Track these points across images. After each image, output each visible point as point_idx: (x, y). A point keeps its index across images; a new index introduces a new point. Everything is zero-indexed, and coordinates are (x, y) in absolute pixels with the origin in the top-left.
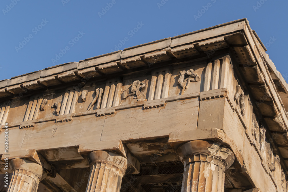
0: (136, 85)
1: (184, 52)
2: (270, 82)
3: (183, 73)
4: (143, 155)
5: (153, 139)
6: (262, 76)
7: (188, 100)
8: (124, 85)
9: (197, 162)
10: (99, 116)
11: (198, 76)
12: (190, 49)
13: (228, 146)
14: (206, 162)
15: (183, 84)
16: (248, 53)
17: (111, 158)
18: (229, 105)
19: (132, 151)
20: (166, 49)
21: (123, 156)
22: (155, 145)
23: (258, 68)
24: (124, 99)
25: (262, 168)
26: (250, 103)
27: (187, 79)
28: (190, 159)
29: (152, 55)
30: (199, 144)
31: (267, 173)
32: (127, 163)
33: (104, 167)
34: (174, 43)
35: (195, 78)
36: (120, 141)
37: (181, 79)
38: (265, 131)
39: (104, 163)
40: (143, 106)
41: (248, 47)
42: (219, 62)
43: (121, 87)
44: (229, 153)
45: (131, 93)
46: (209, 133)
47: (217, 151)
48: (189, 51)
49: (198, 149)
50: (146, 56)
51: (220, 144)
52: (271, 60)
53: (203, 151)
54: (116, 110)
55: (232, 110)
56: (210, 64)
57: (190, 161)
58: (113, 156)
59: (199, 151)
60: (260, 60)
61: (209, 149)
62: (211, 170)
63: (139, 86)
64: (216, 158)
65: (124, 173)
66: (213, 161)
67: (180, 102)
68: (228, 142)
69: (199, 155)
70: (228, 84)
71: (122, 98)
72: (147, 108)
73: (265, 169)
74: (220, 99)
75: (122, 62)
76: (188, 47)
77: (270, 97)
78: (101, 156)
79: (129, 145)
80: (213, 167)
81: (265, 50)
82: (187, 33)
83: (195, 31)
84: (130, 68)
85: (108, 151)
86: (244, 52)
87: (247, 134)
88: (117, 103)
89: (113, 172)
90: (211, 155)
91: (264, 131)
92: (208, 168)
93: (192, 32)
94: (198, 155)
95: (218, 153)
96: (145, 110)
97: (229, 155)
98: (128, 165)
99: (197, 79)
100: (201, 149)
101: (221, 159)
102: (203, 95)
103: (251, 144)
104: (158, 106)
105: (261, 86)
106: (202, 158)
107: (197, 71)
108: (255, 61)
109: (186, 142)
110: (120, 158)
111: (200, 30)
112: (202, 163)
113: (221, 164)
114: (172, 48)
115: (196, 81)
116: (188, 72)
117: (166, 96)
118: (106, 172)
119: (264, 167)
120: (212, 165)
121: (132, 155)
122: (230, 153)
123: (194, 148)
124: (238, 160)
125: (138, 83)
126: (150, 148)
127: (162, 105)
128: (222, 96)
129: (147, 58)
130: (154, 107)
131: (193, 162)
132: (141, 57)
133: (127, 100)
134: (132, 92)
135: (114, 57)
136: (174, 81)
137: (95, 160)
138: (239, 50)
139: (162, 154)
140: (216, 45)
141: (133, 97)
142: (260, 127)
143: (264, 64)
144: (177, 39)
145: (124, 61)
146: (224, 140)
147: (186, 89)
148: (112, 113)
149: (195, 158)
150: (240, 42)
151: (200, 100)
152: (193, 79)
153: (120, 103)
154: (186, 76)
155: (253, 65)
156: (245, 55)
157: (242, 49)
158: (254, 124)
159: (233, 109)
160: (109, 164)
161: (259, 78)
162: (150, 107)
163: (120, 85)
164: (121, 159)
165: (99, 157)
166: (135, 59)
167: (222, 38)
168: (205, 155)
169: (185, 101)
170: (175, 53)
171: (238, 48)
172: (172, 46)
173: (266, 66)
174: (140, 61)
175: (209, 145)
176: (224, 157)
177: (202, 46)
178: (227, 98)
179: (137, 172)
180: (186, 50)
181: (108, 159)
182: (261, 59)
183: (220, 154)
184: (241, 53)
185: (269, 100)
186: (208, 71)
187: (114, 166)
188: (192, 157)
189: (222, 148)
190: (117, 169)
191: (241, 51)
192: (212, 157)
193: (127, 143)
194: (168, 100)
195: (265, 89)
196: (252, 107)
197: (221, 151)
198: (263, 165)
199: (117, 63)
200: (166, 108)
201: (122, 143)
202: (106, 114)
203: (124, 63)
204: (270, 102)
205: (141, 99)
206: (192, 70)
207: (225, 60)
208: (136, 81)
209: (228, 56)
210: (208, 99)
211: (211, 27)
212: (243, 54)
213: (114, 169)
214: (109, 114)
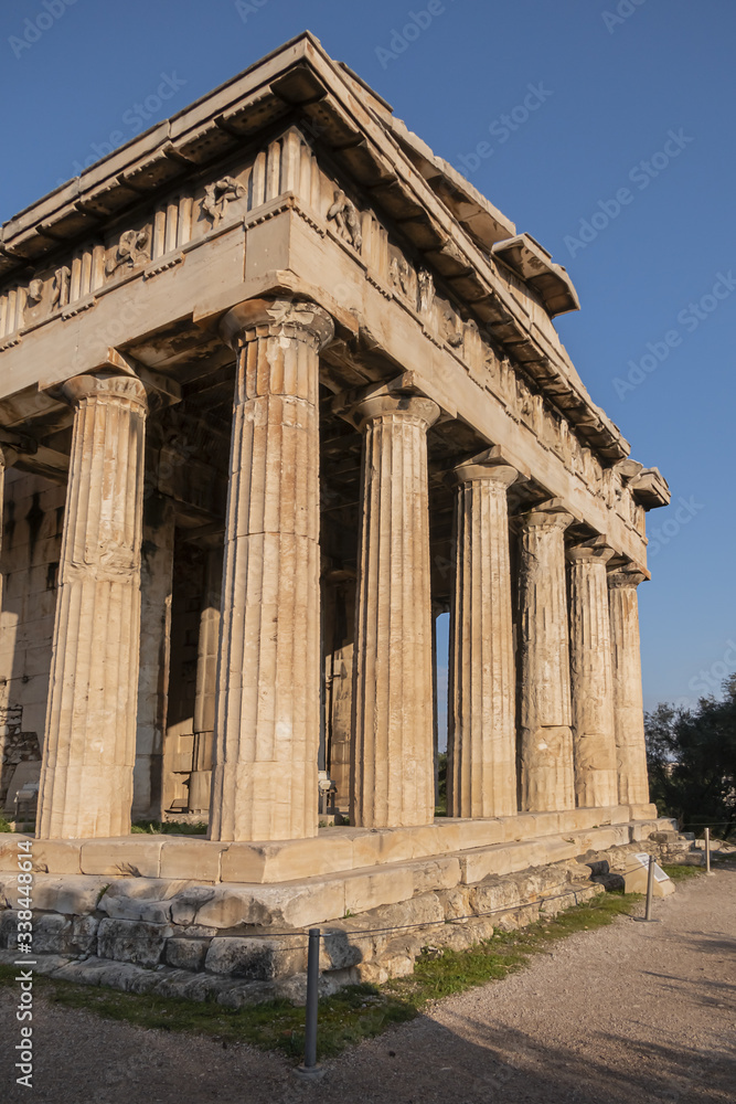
0: (126, 242)
1: (202, 143)
2: (412, 174)
3: (210, 189)
4: (174, 365)
5: (170, 327)
6: (385, 161)
7: (225, 237)
8: (107, 248)
9: (253, 341)
10: (68, 317)
11: (240, 185)
12: (210, 131)
13: (308, 299)
14: (269, 336)
15: (214, 210)
16: (334, 113)
17: (103, 384)
18: (300, 219)
19: (149, 364)
20: (163, 147)
21: (126, 374)
22: (183, 339)
23: (370, 145)
24: (110, 273)
25: (426, 339)
26: (379, 225)
27: (221, 199)
28: (240, 341)
29: (138, 166)
30: (248, 308)
31: (440, 348)
32: (142, 387)
33: (95, 403)
34: (177, 128)
35: (235, 191)
36: (109, 349)
37: (210, 201)
38: (431, 278)
39: (93, 396)
40: (142, 274)
41: (329, 97)
42: (277, 145)
43: (102, 253)
44: (314, 310)
45: (123, 259)
46: (262, 283)
47: (288, 313)
48: (211, 139)
49: (248, 318)
50: (126, 173)
51: (292, 298)
52: (412, 134)
53: (259, 319)
54: (97, 297)
55: (319, 236)
56: (262, 155)
57: (240, 343)
58: (107, 380)
59: (253, 321)
60: (371, 128)
61: (270, 313)
62: (281, 350)
63: (134, 241)
64: (289, 326)
65: (144, 405)
66: (282, 332)
67: (208, 245)
68: (305, 290)
69: (254, 328)
70: (298, 184)
71: (108, 274)
72: (151, 276)
73: (433, 341)
74: (282, 216)
75: (83, 199)
76: (203, 129)
77: (417, 206)
78: (82, 385)
79: (133, 352)
80: (285, 343)
81: (390, 110)
82: (198, 100)
83: (213, 91)
84: (111, 209)
85: (92, 372)
86: (326, 114)
87: (370, 280)
88: (100, 283)
89: (114, 407)
90: (278, 323)
91: (427, 278)
92: (274, 346)
93: (207, 95)
94: (252, 329)
95: (291, 316)
96: (149, 280)
97: (316, 316)
98: (147, 389)
99: (239, 193)
100: (254, 316)
101: (298, 325)
102: (251, 218)
103: (388, 298)
104: (171, 265)
105: (390, 184)
106: (260, 333)
107: (239, 177)
108: (357, 130)
109: (224, 313)
110: (123, 379)
111: (222, 84)
112: (261, 342)
113: (302, 335)
114: (174, 140)
115: (238, 198)
116: (219, 183)
117: (185, 240)
118: (100, 411)
119: (429, 337)
120: (282, 339)
121: (152, 370)
122: (317, 311)
123: (241, 318)
124: (342, 323)
125: (131, 236)
126: (178, 347)
127: (178, 262)
128: (285, 209)
129: (131, 176)
130: (164, 269)
131: (246, 344)
132: (118, 178)
133: (117, 273)
134: (122, 257)
135: (67, 194)
136: (198, 211)
137: (74, 396)
138: (313, 109)
139: (207, 353)
140: (261, 111)
141: (128, 264)
142: (418, 272)
143: (387, 137)
144: (181, 119)
145: (88, 197)
146: (295, 288)
147: (221, 218)
148: (91, 305)
149: (248, 336)
150: (311, 93)
151: (246, 230)
152: (232, 195)
153: (104, 283)
154: (219, 193)
155: (357, 140)
156: (331, 121)
157: (320, 108)
158: (395, 264)
159: (320, 232)
160: (104, 396)
161: (380, 167)
162: (157, 272)
163: (98, 249)
164: (125, 382)
165: (79, 388)
166: (106, 186)
167: (267, 89)
168: (264, 326)
169: (220, 240)
170: (183, 149)
171: (311, 106)
172: (172, 136)
173: (393, 140)
174: (118, 187)
175: (267, 305)
176: (306, 320)
177: (232, 117)
178: (297, 210)
179: (176, 400)
180: (202, 136)
181: (98, 387)
182: (377, 127)
183: (295, 317)
184: (321, 116)
185: (418, 213)
186: (258, 169)
187: (115, 397)
188: (243, 337)
189: (296, 306)
190: (124, 400)
191: (320, 112)
192: (280, 325)
193: (129, 350)
194: (187, 247)
195: (400, 191)
196: (387, 233)
197: (296, 311)
198: (425, 334)
199: (76, 205)
200: (187, 263)
201: (115, 352)
202: (79, 311)
203: (87, 201)
204: (422, 216)
205: (141, 262)
206: (228, 178)
207: (287, 138)
208: (127, 233)
209: (294, 127)
210: (260, 222)
211: (242, 72)
212: (326, 118)
213: (116, 403)
214: (85, 309)
